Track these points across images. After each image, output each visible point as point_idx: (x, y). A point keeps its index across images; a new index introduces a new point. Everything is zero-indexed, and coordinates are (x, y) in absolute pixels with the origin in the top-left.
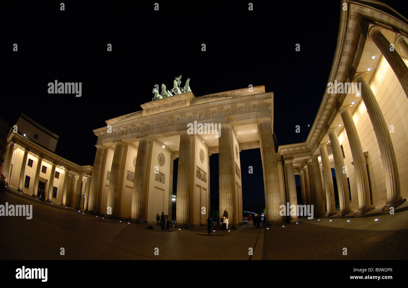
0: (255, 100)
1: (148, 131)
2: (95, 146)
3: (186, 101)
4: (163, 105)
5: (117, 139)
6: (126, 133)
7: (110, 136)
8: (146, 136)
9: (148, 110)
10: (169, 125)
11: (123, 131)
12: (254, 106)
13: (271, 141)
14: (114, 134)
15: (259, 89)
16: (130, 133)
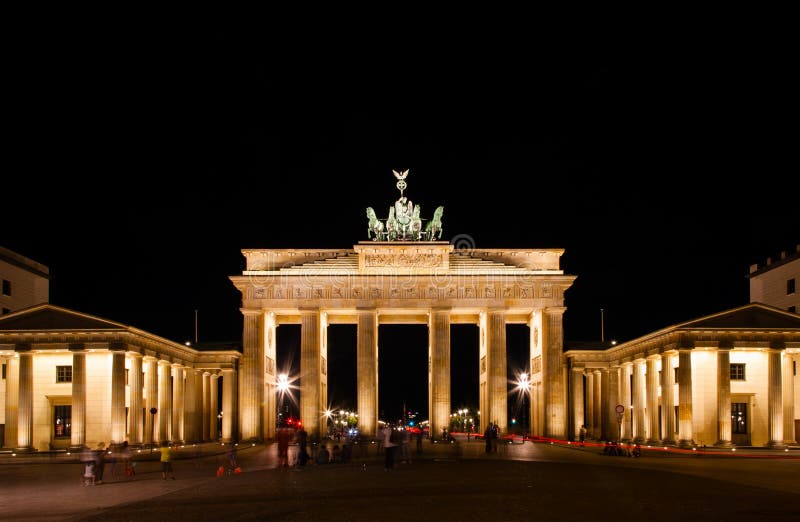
0: (549, 283)
1: (378, 300)
2: (241, 309)
3: (441, 256)
4: (399, 254)
5: (307, 304)
6: (329, 296)
7: (284, 293)
8: (374, 308)
9: (367, 258)
10: (419, 297)
11: (319, 292)
12: (545, 290)
13: (560, 340)
14: (295, 293)
15: (555, 254)
16: (337, 298)
